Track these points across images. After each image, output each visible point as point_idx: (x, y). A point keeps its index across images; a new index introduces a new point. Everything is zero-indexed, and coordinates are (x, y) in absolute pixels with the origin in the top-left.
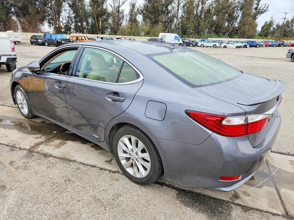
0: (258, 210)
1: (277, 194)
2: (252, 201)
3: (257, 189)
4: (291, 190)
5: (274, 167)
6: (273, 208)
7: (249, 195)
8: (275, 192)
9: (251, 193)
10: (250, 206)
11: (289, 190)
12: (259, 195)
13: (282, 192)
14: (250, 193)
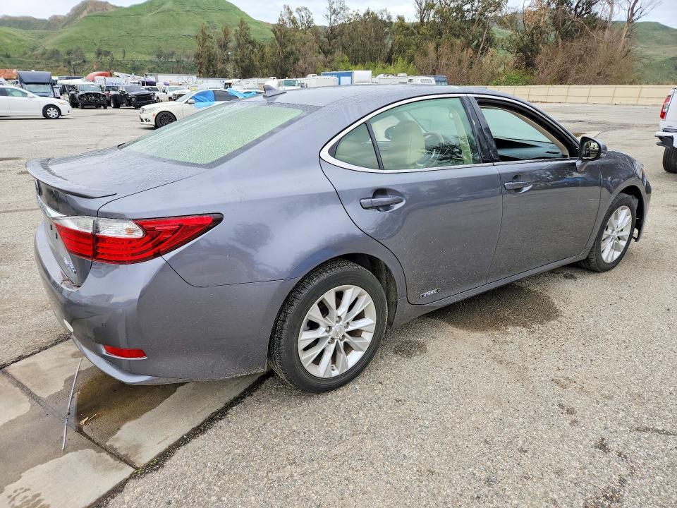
0: (46, 348)
1: (33, 390)
2: (63, 352)
3: (70, 374)
4: (10, 421)
5: (75, 449)
6: (27, 366)
7: (74, 356)
8: (38, 393)
9: (74, 360)
10: (60, 345)
11: (14, 418)
12: (60, 367)
13: (25, 402)
14: (76, 360)
